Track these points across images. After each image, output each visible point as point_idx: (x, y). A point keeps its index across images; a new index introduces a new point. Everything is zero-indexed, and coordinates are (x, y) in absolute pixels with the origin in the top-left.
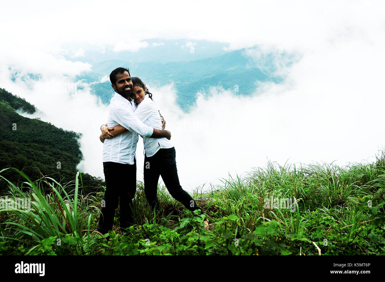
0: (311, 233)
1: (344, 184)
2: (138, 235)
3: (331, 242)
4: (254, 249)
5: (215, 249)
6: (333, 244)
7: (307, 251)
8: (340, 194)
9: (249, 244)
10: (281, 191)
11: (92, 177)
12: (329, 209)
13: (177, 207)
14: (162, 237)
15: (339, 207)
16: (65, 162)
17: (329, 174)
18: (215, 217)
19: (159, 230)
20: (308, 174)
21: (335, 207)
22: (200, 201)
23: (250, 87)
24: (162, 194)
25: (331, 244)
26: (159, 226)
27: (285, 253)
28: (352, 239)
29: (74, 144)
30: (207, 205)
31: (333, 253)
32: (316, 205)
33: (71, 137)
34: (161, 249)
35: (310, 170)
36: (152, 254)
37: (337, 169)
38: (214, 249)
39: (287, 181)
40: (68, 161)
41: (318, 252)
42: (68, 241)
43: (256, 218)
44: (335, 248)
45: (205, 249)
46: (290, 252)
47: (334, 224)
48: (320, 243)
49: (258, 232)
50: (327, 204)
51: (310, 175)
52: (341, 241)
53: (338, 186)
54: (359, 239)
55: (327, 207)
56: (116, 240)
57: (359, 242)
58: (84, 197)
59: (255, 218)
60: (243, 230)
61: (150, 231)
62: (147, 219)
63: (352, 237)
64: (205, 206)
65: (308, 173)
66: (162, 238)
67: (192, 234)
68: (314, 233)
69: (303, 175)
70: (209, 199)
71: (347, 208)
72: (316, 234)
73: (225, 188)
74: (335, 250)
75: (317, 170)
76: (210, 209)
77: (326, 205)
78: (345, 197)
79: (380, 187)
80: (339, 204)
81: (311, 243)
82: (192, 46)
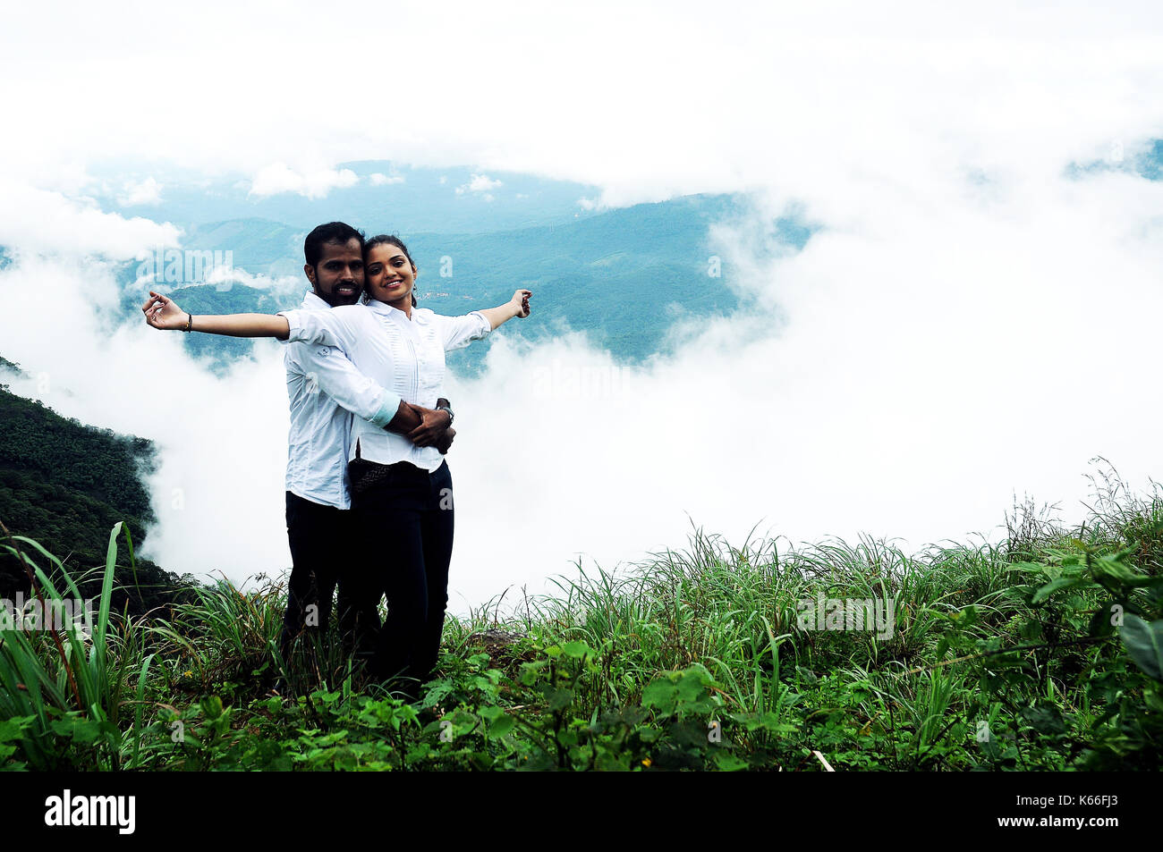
0: (811, 728)
1: (916, 602)
2: (293, 724)
3: (867, 754)
4: (636, 752)
5: (524, 760)
6: (874, 759)
8: (902, 629)
9: (623, 740)
10: (733, 617)
11: (164, 573)
12: (870, 671)
14: (364, 722)
15: (900, 666)
16: (80, 526)
17: (875, 571)
20: (813, 574)
21: (888, 666)
22: (490, 637)
23: (655, 318)
25: (869, 761)
27: (728, 766)
28: (928, 747)
29: (111, 468)
30: (510, 651)
32: (833, 662)
33: (103, 449)
34: (358, 751)
35: (820, 561)
36: (332, 765)
37: (899, 558)
38: (521, 761)
39: (749, 590)
40: (91, 521)
42: (72, 733)
45: (495, 762)
46: (741, 761)
47: (881, 712)
48: (836, 756)
49: (650, 699)
50: (863, 658)
51: (819, 575)
52: (894, 754)
53: (898, 606)
54: (946, 745)
55: (864, 667)
56: (223, 723)
57: (948, 754)
58: (133, 622)
61: (330, 711)
62: (324, 682)
63: (929, 741)
64: (503, 654)
65: (814, 571)
66: (364, 725)
67: (458, 716)
68: (820, 729)
69: (800, 575)
70: (516, 635)
71: (923, 670)
72: (824, 734)
73: (566, 606)
75: (840, 560)
76: (518, 663)
77: (861, 660)
78: (917, 639)
79: (1014, 613)
80: (900, 659)
81: (808, 755)
82: (487, 191)
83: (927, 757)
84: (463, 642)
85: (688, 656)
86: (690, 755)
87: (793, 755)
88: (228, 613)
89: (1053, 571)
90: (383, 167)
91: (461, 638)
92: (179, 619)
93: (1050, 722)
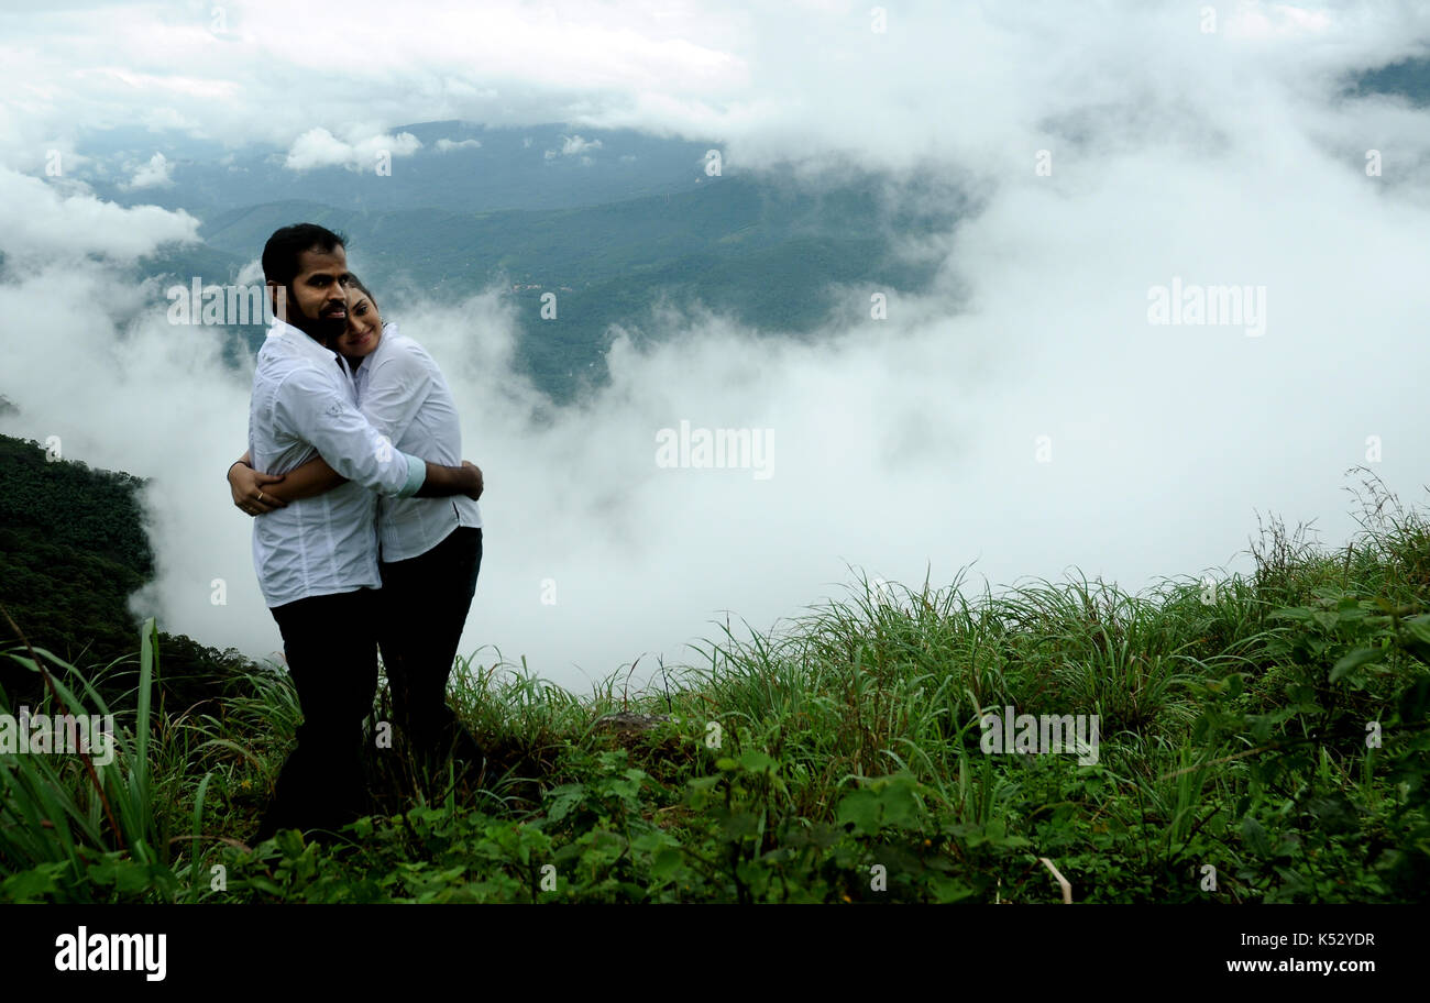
0: (1034, 829)
1: (1148, 654)
2: (388, 850)
3: (1105, 858)
4: (831, 882)
5: (685, 890)
6: (1114, 864)
7: (1020, 895)
8: (1132, 690)
9: (813, 864)
10: (922, 683)
11: (202, 650)
13: (534, 748)
14: (485, 852)
15: (1132, 736)
16: (94, 595)
17: (1093, 615)
18: (677, 784)
19: (468, 832)
20: (1016, 623)
21: (1117, 737)
22: (621, 722)
24: (479, 700)
25: (1109, 866)
26: (471, 815)
27: (947, 893)
28: (1181, 846)
30: (647, 739)
31: (1113, 898)
34: (480, 891)
35: (1024, 606)
37: (1123, 599)
38: (682, 891)
39: (940, 647)
40: (107, 588)
41: (1060, 895)
42: (114, 879)
43: (831, 784)
44: (1121, 880)
45: (648, 892)
46: (963, 887)
47: (1114, 797)
48: (1067, 860)
49: (849, 816)
51: (1024, 623)
52: (1138, 854)
53: (1126, 661)
54: (1204, 843)
56: (305, 863)
57: (1207, 853)
58: (172, 721)
59: (827, 782)
60: (787, 822)
61: (435, 833)
63: (1181, 838)
64: (639, 743)
65: (1019, 619)
66: (485, 856)
67: (599, 837)
68: (1045, 828)
69: (1000, 626)
70: (654, 718)
71: (1160, 739)
72: (1051, 833)
73: (711, 676)
74: (1119, 886)
75: (1049, 604)
76: (658, 755)
78: (1151, 703)
79: (1271, 664)
80: (1132, 727)
81: (1034, 863)
82: (584, 154)
83: (1182, 858)
84: (588, 730)
85: (872, 738)
86: (898, 882)
87: (1013, 861)
88: (292, 705)
89: (1327, 618)
90: (451, 129)
91: (585, 725)
92: (231, 716)
93: (1341, 816)
